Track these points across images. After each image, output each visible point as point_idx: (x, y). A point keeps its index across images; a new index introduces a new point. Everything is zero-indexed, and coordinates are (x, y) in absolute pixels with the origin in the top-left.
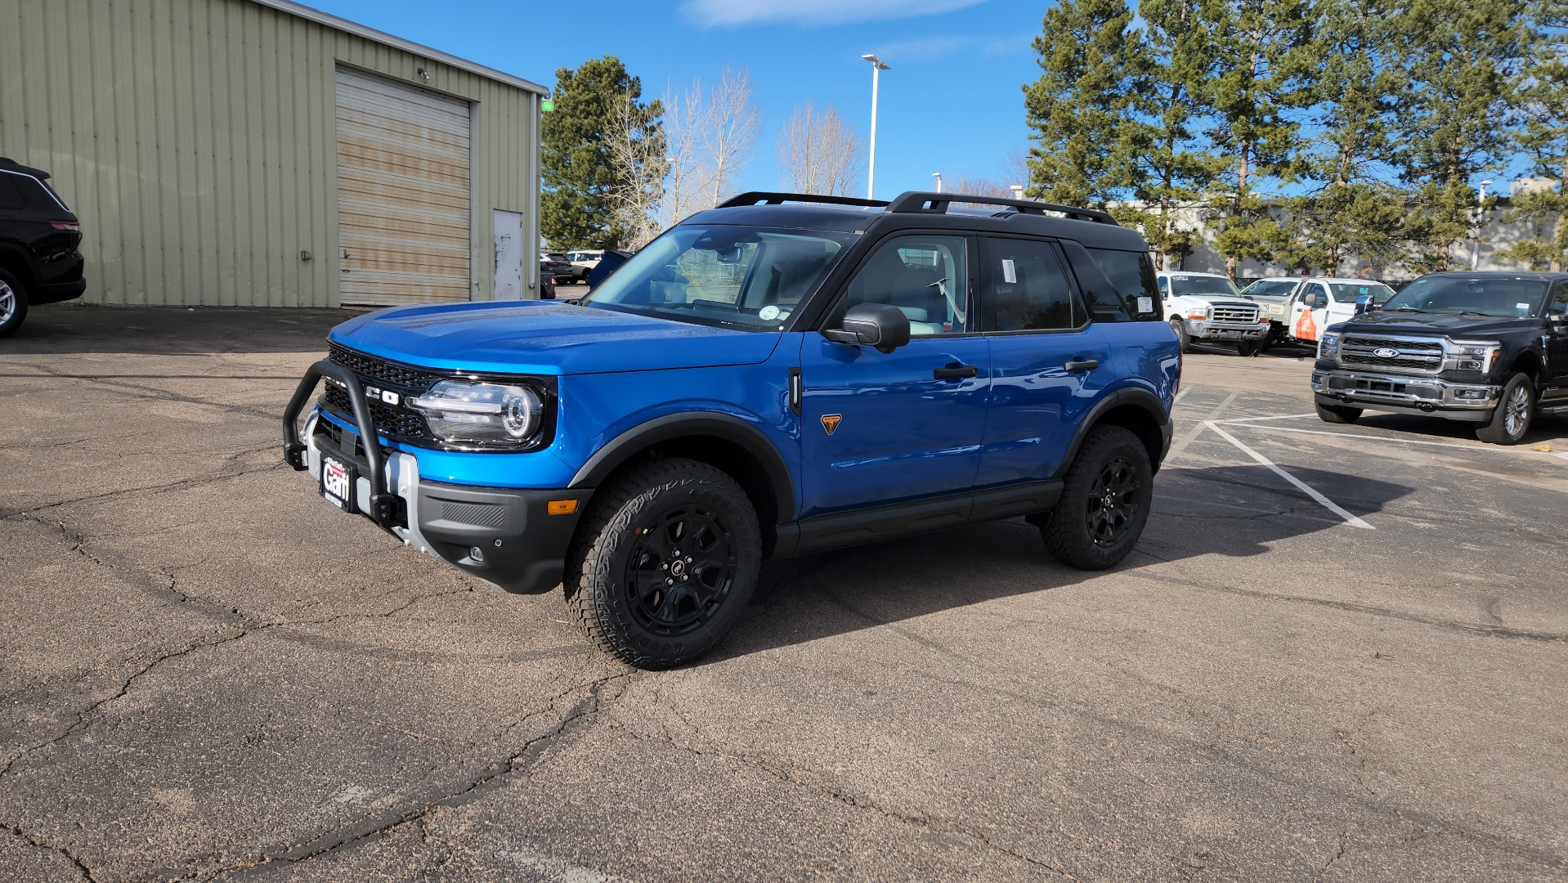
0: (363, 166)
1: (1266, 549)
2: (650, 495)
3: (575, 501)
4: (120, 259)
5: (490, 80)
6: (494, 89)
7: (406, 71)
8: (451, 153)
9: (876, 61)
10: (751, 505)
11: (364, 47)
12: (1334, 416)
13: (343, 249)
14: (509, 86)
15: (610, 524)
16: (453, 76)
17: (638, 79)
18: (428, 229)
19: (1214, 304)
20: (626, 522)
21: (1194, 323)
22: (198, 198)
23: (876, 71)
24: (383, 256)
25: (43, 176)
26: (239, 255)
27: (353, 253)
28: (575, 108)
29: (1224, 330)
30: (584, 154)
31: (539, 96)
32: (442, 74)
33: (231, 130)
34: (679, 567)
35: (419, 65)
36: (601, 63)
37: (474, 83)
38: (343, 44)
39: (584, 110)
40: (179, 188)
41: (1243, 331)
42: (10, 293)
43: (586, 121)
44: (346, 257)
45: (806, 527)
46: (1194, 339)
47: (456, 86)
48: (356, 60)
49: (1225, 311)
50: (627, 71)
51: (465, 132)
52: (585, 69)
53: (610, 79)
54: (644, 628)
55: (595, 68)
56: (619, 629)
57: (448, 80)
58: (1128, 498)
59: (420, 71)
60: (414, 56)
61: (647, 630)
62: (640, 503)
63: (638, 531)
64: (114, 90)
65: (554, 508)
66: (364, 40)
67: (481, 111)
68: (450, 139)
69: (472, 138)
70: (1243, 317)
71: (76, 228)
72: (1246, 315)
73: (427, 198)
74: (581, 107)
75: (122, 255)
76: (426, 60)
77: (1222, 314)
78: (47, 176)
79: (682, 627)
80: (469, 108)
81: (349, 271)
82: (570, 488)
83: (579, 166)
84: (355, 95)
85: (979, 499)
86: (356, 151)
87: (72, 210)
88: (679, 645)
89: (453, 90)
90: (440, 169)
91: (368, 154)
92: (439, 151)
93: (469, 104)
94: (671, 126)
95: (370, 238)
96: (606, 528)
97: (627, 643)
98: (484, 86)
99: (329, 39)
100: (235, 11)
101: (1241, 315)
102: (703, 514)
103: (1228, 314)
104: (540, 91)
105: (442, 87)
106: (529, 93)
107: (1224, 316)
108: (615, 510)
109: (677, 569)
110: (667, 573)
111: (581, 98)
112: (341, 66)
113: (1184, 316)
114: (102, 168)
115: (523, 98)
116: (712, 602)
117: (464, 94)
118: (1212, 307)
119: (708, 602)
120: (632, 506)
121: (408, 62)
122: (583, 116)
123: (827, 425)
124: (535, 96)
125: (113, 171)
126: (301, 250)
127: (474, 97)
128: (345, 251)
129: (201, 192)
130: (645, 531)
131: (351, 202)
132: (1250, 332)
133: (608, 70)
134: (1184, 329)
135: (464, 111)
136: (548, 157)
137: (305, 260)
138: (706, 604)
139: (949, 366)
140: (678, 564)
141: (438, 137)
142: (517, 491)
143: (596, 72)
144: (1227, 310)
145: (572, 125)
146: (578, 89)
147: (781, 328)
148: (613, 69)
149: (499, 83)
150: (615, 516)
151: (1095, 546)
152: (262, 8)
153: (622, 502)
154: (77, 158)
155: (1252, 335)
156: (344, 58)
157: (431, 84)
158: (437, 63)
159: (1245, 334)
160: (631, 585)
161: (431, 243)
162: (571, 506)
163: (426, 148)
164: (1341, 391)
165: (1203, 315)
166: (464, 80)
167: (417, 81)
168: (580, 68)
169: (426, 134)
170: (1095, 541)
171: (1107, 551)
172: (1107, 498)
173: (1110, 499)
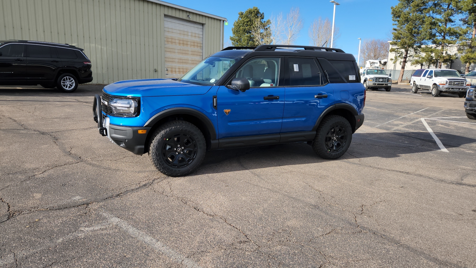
0: (172, 44)
1: (399, 156)
2: (168, 129)
3: (146, 130)
5: (209, 17)
6: (210, 20)
7: (184, 16)
8: (197, 39)
9: (335, 2)
10: (202, 134)
11: (172, 10)
12: (473, 117)
13: (166, 68)
14: (214, 19)
15: (156, 137)
16: (198, 17)
17: (263, 13)
18: (190, 62)
19: (449, 79)
20: (161, 137)
21: (441, 86)
22: (127, 55)
23: (335, 6)
24: (177, 70)
25: (82, 50)
26: (138, 70)
27: (169, 69)
28: (244, 24)
29: (452, 89)
30: (246, 38)
31: (223, 21)
32: (195, 16)
33: (136, 36)
34: (180, 150)
35: (188, 14)
36: (252, 9)
37: (204, 18)
38: (166, 9)
39: (246, 24)
40: (122, 52)
41: (460, 89)
42: (74, 81)
43: (247, 27)
44: (167, 70)
45: (221, 141)
46: (441, 92)
47: (198, 19)
48: (170, 14)
49: (453, 82)
50: (260, 11)
51: (201, 33)
52: (247, 11)
53: (254, 14)
54: (169, 165)
55: (250, 11)
56: (160, 165)
57: (196, 18)
58: (342, 138)
59: (188, 16)
60: (186, 12)
61: (170, 166)
62: (165, 132)
63: (165, 139)
64: (105, 26)
65: (140, 132)
66: (172, 8)
67: (206, 26)
68: (197, 35)
69: (203, 35)
70: (460, 84)
71: (90, 64)
72: (461, 83)
73: (190, 53)
74: (245, 23)
76: (190, 12)
77: (452, 83)
78: (83, 50)
79: (181, 166)
80: (203, 26)
81: (168, 74)
82: (144, 127)
83: (244, 41)
84: (170, 24)
85: (283, 136)
86: (170, 40)
87: (89, 59)
88: (180, 171)
89: (198, 21)
90: (194, 44)
91: (173, 41)
92: (194, 39)
93: (203, 25)
94: (273, 27)
95: (174, 65)
96: (156, 138)
97: (163, 169)
98: (207, 19)
99: (162, 8)
100: (141, 3)
101: (459, 83)
102: (186, 136)
103: (454, 83)
104: (223, 19)
105: (195, 20)
106: (220, 20)
107: (453, 84)
108: (158, 133)
109: (179, 150)
110: (176, 151)
111: (246, 20)
112: (166, 16)
113: (438, 84)
114: (102, 47)
115: (218, 22)
116: (190, 160)
117: (201, 22)
118: (448, 81)
119: (189, 159)
120: (163, 132)
121: (185, 13)
122: (246, 26)
123: (226, 112)
124: (222, 21)
125: (105, 48)
126: (154, 69)
127: (204, 22)
128: (167, 69)
129: (128, 53)
130: (167, 139)
131: (168, 55)
132: (462, 89)
133: (254, 11)
134: (437, 88)
135: (201, 27)
136: (235, 39)
137: (156, 71)
138: (188, 160)
139: (269, 96)
140: (179, 149)
141: (194, 35)
142: (131, 127)
143: (250, 12)
144: (454, 81)
145: (243, 29)
146: (245, 18)
147: (214, 85)
148: (256, 11)
149: (211, 18)
150: (158, 135)
151: (328, 152)
152: (148, 2)
153: (160, 131)
154: (96, 45)
155: (463, 90)
156: (166, 13)
157: (191, 20)
158: (193, 13)
159: (460, 90)
160: (164, 154)
161: (191, 66)
162: (144, 132)
163: (190, 38)
164: (473, 108)
165: (445, 83)
166: (201, 17)
167: (188, 19)
168: (246, 11)
169: (190, 34)
170: (329, 150)
171: (333, 154)
172: (334, 137)
173: (336, 138)
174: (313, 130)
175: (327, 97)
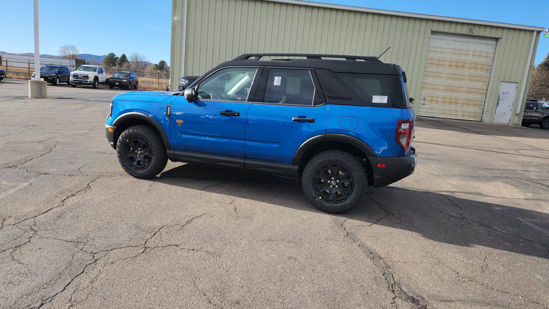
0: (438, 67)
2: (127, 131)
3: (113, 129)
5: (509, 29)
6: (511, 32)
7: (464, 30)
8: (483, 60)
11: (445, 24)
13: (423, 97)
16: (489, 29)
18: (464, 90)
20: (122, 137)
24: (440, 99)
27: (428, 98)
31: (539, 32)
32: (482, 29)
34: (139, 153)
35: (470, 27)
37: (500, 31)
38: (436, 24)
44: (424, 99)
45: (176, 152)
47: (488, 33)
48: (441, 29)
51: (493, 51)
57: (485, 31)
59: (471, 30)
60: (469, 24)
63: (125, 140)
65: (110, 130)
66: (445, 22)
67: (500, 41)
68: (484, 54)
69: (496, 53)
73: (467, 78)
76: (475, 25)
80: (497, 41)
81: (424, 104)
82: (112, 126)
84: (438, 42)
86: (436, 62)
89: (488, 35)
90: (476, 66)
91: (441, 63)
92: (477, 59)
93: (497, 39)
95: (436, 93)
98: (506, 31)
99: (430, 24)
104: (539, 30)
105: (482, 34)
106: (533, 31)
112: (433, 32)
115: (528, 34)
117: (493, 36)
121: (465, 27)
123: (178, 123)
124: (535, 33)
127: (499, 36)
128: (424, 97)
131: (429, 80)
135: (494, 43)
139: (227, 111)
141: (477, 54)
149: (515, 29)
156: (435, 29)
157: (476, 34)
158: (480, 26)
161: (465, 95)
163: (470, 59)
166: (494, 30)
167: (469, 33)
169: (471, 53)
170: (320, 198)
171: (327, 204)
172: (332, 182)
173: (334, 183)
174: (294, 164)
175: (313, 121)
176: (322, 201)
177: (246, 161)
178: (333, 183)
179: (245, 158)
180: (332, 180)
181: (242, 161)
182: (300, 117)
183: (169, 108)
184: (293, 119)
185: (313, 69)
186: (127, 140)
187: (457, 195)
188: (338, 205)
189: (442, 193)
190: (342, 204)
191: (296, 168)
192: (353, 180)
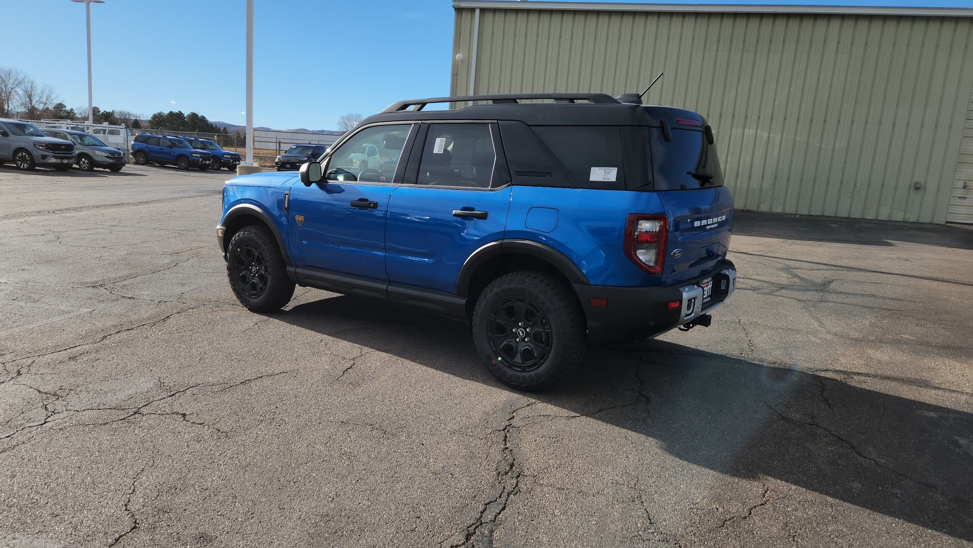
3: (222, 232)
4: (772, 187)
13: (963, 181)
22: (834, 149)
26: (858, 184)
34: (254, 270)
40: (821, 143)
44: (964, 187)
45: (298, 270)
62: (235, 237)
65: (219, 232)
75: (774, 184)
79: (252, 295)
81: (965, 198)
110: (251, 271)
114: (772, 136)
123: (298, 220)
125: (778, 137)
126: (915, 180)
128: (964, 183)
129: (837, 145)
137: (917, 189)
139: (361, 200)
140: (253, 268)
151: (495, 362)
153: (232, 236)
170: (500, 359)
171: (511, 372)
172: (519, 330)
173: (523, 333)
174: (459, 294)
175: (484, 217)
176: (501, 366)
177: (390, 288)
178: (520, 332)
179: (390, 282)
180: (520, 327)
181: (384, 287)
182: (464, 209)
183: (287, 196)
184: (454, 212)
185: (496, 121)
186: (238, 249)
187: (855, 382)
188: (527, 374)
189: (823, 374)
190: (532, 373)
191: (463, 301)
192: (550, 328)
